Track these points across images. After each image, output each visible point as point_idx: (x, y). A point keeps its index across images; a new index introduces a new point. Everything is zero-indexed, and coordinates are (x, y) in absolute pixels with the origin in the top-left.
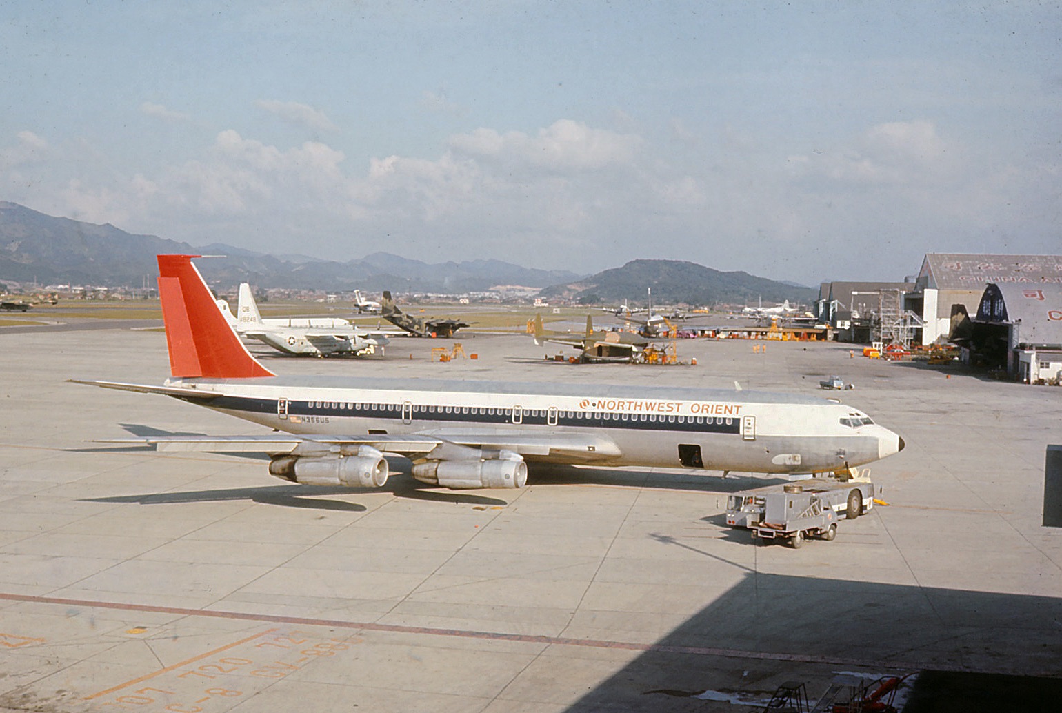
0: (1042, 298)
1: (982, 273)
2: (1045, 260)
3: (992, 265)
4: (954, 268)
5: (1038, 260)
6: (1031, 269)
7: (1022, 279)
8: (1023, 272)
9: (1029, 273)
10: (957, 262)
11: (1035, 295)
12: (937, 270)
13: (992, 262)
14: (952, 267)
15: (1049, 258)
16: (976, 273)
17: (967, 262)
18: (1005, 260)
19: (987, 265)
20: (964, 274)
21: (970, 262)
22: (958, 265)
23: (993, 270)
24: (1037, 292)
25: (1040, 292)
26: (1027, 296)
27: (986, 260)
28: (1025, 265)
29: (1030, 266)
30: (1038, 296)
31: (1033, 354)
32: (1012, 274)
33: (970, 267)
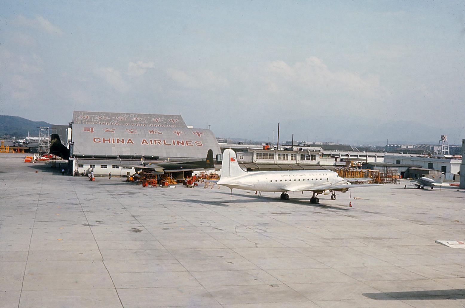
0: (92, 131)
1: (97, 121)
2: (129, 115)
3: (104, 117)
4: (85, 118)
5: (126, 115)
6: (121, 119)
7: (116, 124)
8: (117, 121)
9: (120, 121)
10: (87, 115)
11: (89, 130)
12: (76, 119)
13: (104, 116)
14: (84, 117)
15: (131, 114)
16: (94, 121)
17: (92, 115)
18: (110, 115)
19: (101, 117)
20: (89, 121)
21: (93, 115)
22: (87, 117)
23: (103, 119)
24: (91, 129)
25: (92, 129)
26: (85, 130)
27: (101, 115)
28: (119, 117)
29: (121, 118)
30: (91, 131)
31: (74, 160)
32: (112, 121)
33: (93, 118)
